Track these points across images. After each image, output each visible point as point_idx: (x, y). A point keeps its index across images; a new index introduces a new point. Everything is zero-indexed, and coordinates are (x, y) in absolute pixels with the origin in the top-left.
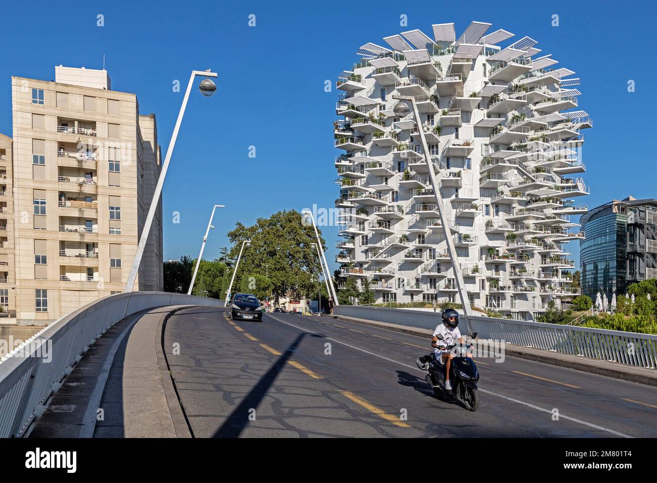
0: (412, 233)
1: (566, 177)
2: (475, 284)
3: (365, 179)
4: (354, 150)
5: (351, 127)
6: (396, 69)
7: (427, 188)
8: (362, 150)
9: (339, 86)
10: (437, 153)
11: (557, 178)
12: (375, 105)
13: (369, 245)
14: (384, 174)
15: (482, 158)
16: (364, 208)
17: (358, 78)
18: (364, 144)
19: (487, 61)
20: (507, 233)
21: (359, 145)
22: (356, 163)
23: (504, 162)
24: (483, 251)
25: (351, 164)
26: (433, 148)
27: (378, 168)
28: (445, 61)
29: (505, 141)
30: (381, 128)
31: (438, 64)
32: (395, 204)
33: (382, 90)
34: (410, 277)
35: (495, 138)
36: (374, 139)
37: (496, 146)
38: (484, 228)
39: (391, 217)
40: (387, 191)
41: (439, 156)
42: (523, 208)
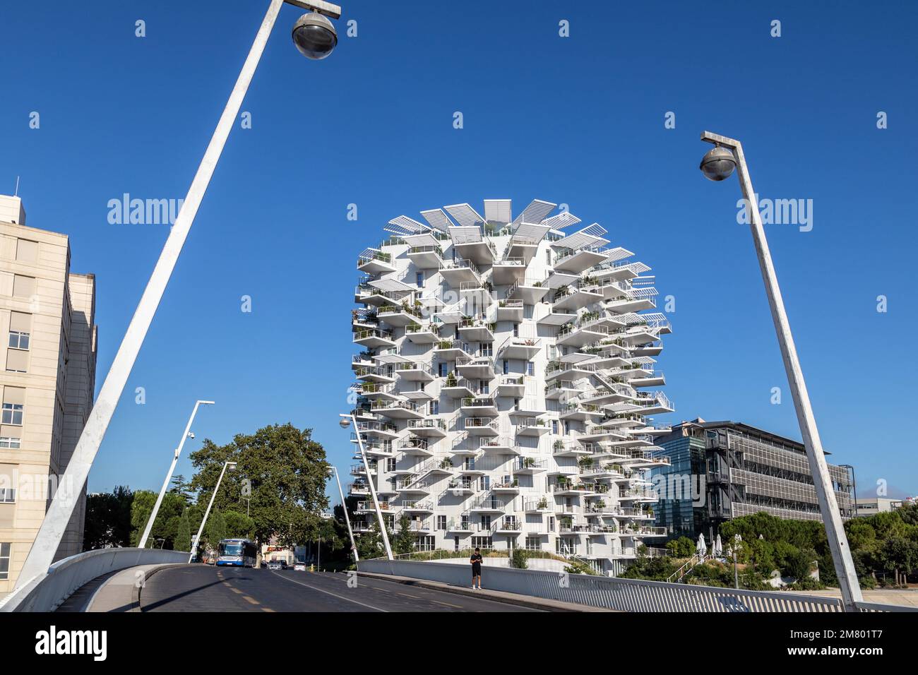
0: (457, 456)
2: (542, 522)
3: (394, 384)
4: (380, 346)
5: (377, 316)
6: (438, 250)
7: (477, 397)
8: (389, 347)
9: (361, 266)
10: (491, 354)
11: (634, 392)
12: (409, 292)
13: (397, 471)
14: (420, 378)
15: (547, 362)
16: (393, 422)
17: (387, 258)
18: (392, 340)
19: (552, 246)
20: (580, 457)
21: (387, 340)
22: (382, 363)
23: (575, 367)
24: (551, 479)
25: (374, 365)
26: (485, 347)
27: (412, 370)
28: (501, 243)
29: (575, 343)
30: (416, 319)
31: (492, 246)
32: (434, 417)
33: (419, 274)
34: (454, 513)
35: (564, 338)
36: (409, 333)
37: (565, 348)
38: (552, 450)
39: (428, 434)
40: (424, 401)
41: (494, 358)
42: (597, 425)
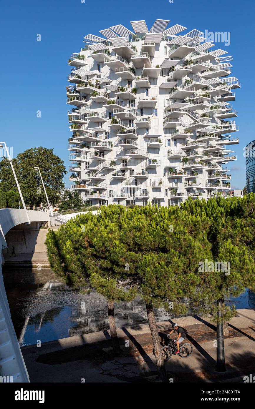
0: (119, 159)
1: (225, 120)
2: (161, 192)
3: (88, 124)
4: (81, 105)
5: (76, 89)
6: (106, 51)
7: (128, 129)
8: (85, 105)
9: (70, 63)
10: (135, 106)
11: (219, 121)
12: (94, 75)
13: (90, 168)
14: (100, 121)
15: (165, 108)
16: (87, 144)
17: (83, 58)
18: (86, 101)
19: (168, 45)
20: (182, 158)
21: (83, 101)
22: (82, 114)
23: (180, 110)
24: (166, 170)
25: (79, 115)
26: (132, 102)
27: (96, 116)
28: (139, 45)
29: (181, 97)
30: (97, 90)
31: (134, 48)
32: (107, 140)
33: (99, 65)
34: (117, 189)
35: (172, 95)
36: (92, 97)
37: (174, 100)
38: (167, 154)
39: (105, 149)
40: (102, 132)
41: (136, 108)
42: (194, 140)
